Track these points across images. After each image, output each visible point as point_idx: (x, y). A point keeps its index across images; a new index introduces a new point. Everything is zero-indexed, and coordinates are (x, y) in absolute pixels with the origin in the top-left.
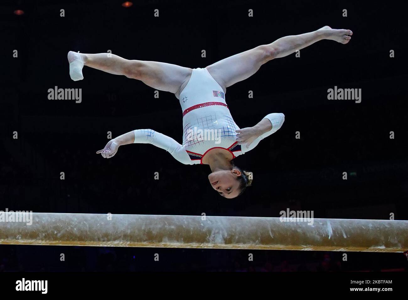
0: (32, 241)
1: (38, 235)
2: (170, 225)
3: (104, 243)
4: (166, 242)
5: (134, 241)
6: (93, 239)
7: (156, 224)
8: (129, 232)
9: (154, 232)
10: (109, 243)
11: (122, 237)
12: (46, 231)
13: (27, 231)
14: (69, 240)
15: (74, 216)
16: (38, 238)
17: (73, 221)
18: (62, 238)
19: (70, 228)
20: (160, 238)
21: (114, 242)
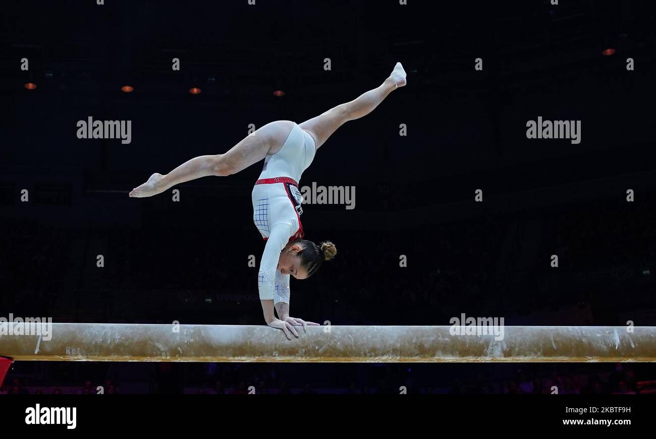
0: (290, 358)
1: (297, 352)
2: (443, 337)
3: (371, 358)
4: (439, 356)
5: (404, 356)
6: (358, 355)
7: (429, 336)
8: (398, 345)
9: (426, 346)
10: (377, 358)
11: (391, 351)
12: (306, 347)
13: (285, 347)
14: (333, 357)
15: (337, 328)
16: (297, 354)
17: (336, 334)
18: (324, 354)
19: (332, 342)
20: (432, 351)
21: (382, 357)
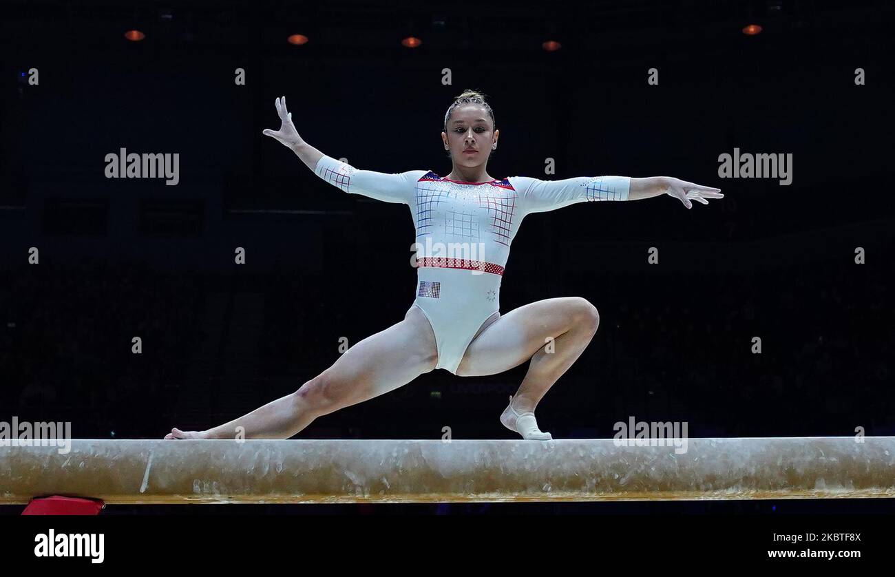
0: (572, 494)
1: (584, 483)
2: (827, 455)
3: (708, 493)
4: (821, 487)
5: (762, 488)
6: (687, 487)
7: (803, 455)
8: (753, 471)
9: (800, 471)
10: (717, 493)
11: (741, 480)
12: (598, 475)
13: (562, 475)
14: (643, 491)
16: (584, 488)
17: (648, 453)
18: (629, 486)
19: (643, 467)
20: (810, 480)
21: (725, 490)
